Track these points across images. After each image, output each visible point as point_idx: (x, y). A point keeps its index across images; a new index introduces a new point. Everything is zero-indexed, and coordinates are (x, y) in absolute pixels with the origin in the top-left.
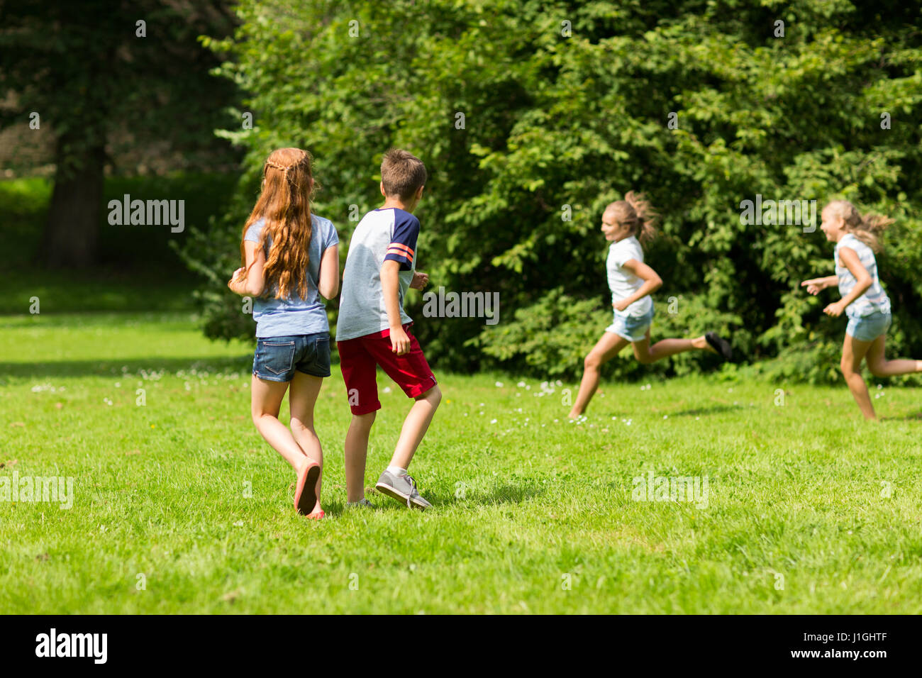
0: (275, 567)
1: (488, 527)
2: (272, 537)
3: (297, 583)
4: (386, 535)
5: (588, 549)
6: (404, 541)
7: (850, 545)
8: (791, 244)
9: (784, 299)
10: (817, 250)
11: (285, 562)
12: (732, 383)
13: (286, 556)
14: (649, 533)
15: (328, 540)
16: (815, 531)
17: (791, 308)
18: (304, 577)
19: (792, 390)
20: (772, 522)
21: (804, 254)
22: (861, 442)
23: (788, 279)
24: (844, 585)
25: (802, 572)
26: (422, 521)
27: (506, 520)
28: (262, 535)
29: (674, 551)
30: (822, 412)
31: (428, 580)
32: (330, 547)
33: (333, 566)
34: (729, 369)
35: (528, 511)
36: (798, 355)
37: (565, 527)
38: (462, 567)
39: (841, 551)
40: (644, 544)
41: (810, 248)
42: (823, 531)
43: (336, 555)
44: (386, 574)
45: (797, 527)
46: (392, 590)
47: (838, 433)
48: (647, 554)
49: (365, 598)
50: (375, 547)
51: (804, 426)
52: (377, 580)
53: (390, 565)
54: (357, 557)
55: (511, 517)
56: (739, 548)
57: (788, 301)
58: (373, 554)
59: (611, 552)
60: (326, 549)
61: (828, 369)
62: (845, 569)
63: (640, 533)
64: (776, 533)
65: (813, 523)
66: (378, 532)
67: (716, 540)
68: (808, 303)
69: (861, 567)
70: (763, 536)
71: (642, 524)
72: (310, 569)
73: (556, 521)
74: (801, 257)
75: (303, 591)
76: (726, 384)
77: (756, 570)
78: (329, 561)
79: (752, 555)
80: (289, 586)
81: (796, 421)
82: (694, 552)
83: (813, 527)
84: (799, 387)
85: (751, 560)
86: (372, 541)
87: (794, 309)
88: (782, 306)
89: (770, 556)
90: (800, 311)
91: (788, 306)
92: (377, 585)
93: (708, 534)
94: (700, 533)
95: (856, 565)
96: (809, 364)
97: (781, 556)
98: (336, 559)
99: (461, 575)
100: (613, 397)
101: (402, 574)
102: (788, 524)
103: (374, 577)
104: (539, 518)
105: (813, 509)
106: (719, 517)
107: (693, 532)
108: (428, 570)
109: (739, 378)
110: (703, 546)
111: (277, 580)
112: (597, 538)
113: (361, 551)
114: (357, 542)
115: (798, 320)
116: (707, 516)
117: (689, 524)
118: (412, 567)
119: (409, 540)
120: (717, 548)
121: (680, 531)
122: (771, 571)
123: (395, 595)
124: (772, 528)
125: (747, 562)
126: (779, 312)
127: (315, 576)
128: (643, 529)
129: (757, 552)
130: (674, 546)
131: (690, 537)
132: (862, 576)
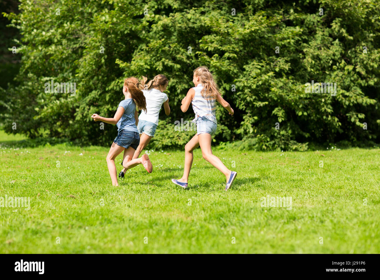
0: (29, 229)
1: (119, 211)
2: (29, 216)
3: (38, 235)
4: (76, 215)
5: (160, 219)
6: (84, 218)
7: (266, 216)
8: (246, 96)
9: (244, 117)
10: (257, 98)
11: (33, 227)
12: (223, 150)
13: (34, 224)
14: (185, 212)
15: (53, 217)
16: (252, 211)
17: (247, 121)
18: (41, 233)
19: (247, 153)
20: (235, 207)
21: (252, 100)
22: (273, 174)
23: (246, 109)
24: (262, 233)
25: (246, 228)
26: (92, 209)
27: (127, 207)
28: (25, 216)
29: (195, 220)
30: (258, 162)
31: (93, 233)
32: (53, 220)
33: (54, 228)
34: (222, 145)
35: (137, 204)
36: (250, 139)
37: (151, 210)
38: (107, 228)
39: (262, 219)
40: (183, 217)
41: (254, 97)
42: (255, 211)
43: (55, 223)
44: (75, 231)
45: (245, 209)
46: (77, 238)
47: (264, 170)
48: (184, 221)
49: (65, 241)
50: (71, 220)
51: (251, 168)
52: (71, 234)
53: (77, 227)
54: (64, 224)
55: (129, 207)
56: (221, 218)
57: (246, 118)
58: (70, 223)
59: (169, 221)
60: (51, 221)
61: (263, 145)
62: (263, 226)
63: (181, 212)
64: (236, 212)
65: (252, 207)
66: (73, 214)
67: (212, 215)
68: (254, 119)
69: (269, 225)
70: (231, 213)
71: (183, 209)
72: (44, 230)
73: (148, 208)
74: (250, 101)
75: (40, 239)
76: (221, 150)
77: (228, 227)
78: (52, 226)
79: (227, 221)
80: (34, 237)
81: (248, 165)
82: (203, 220)
83: (252, 209)
84: (250, 152)
85: (226, 223)
86: (71, 218)
87: (248, 121)
88: (244, 120)
89: (234, 221)
90: (251, 122)
91: (246, 120)
92: (71, 236)
93: (209, 212)
94: (206, 212)
95: (267, 224)
96: (254, 143)
97: (238, 221)
98: (55, 225)
99: (106, 231)
100: (174, 156)
101: (82, 231)
102: (241, 208)
103: (70, 232)
104: (140, 207)
105: (252, 201)
106: (214, 205)
107: (203, 211)
108: (94, 229)
109: (226, 148)
110: (207, 217)
111: (30, 235)
112: (164, 215)
113: (66, 222)
114: (64, 218)
115: (250, 126)
116: (209, 205)
117: (202, 209)
118: (87, 228)
119: (86, 217)
120: (213, 218)
121: (198, 211)
122: (234, 227)
123: (78, 240)
124: (235, 210)
125: (224, 224)
126: (242, 123)
127: (46, 232)
128: (183, 211)
129: (228, 219)
130: (195, 218)
131: (202, 214)
132: (270, 229)
